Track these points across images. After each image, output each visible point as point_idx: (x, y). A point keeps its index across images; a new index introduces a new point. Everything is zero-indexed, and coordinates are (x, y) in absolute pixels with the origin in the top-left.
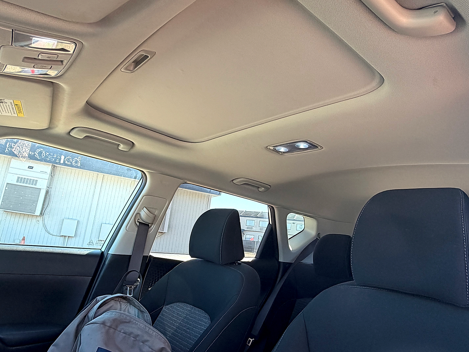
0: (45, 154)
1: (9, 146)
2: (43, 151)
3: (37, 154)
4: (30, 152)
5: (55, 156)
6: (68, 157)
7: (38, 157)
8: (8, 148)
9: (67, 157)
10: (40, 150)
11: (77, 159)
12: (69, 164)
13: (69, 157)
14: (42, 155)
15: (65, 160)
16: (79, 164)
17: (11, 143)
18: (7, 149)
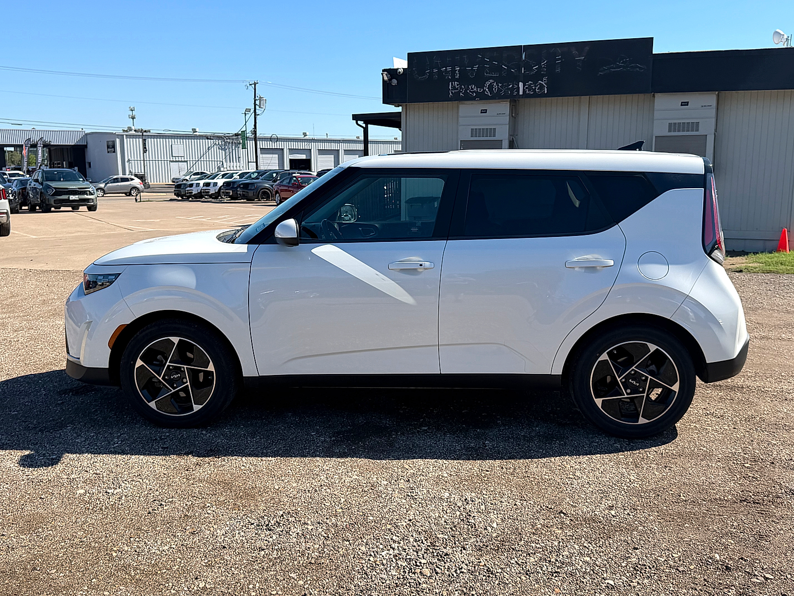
0: (497, 87)
1: (452, 87)
2: (494, 82)
3: (487, 90)
4: (478, 89)
5: (511, 86)
6: (528, 82)
7: (489, 94)
8: (452, 90)
9: (527, 84)
10: (489, 83)
11: (542, 82)
12: (532, 93)
13: (530, 82)
14: (494, 89)
15: (525, 88)
16: (546, 89)
17: (453, 83)
18: (450, 93)
